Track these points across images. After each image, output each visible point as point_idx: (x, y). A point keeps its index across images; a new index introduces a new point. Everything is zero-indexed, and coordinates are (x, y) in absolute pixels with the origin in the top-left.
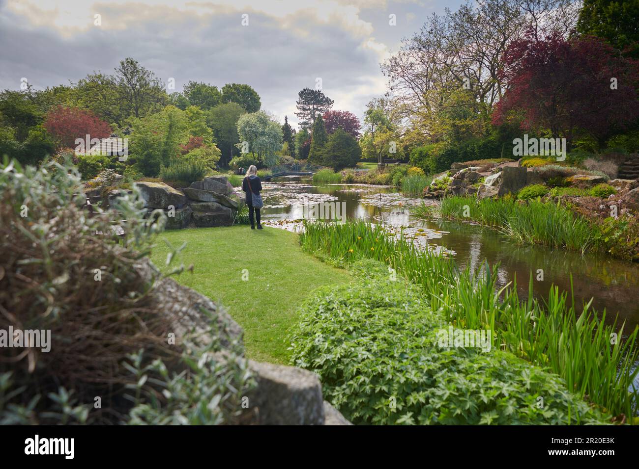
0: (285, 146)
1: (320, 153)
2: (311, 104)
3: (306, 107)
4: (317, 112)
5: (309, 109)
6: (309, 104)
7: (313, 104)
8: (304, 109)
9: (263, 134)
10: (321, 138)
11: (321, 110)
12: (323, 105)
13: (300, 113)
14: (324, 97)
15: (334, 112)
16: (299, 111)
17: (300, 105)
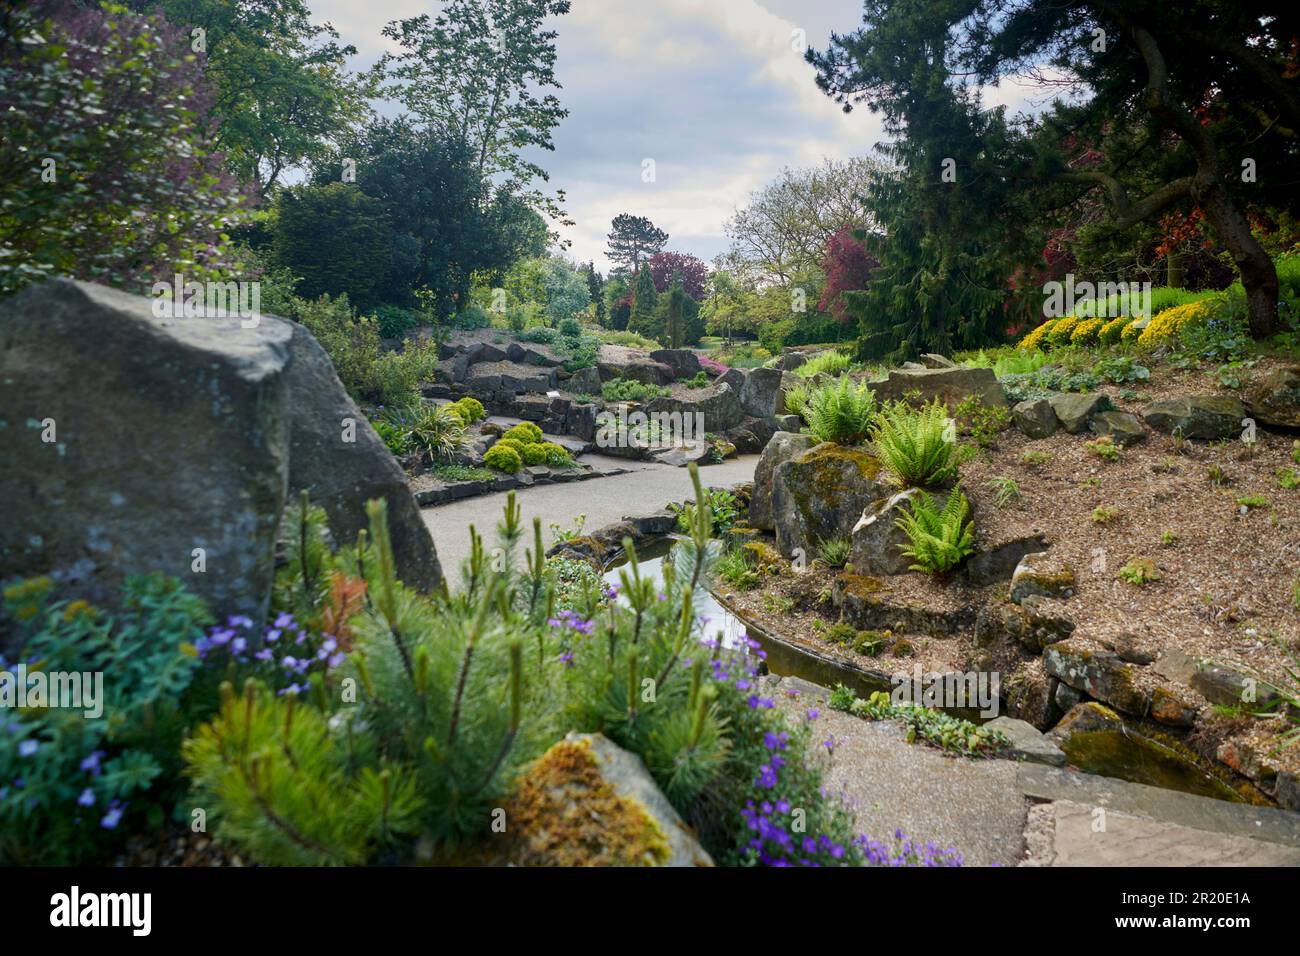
0: (592, 309)
1: (645, 322)
2: (631, 239)
3: (623, 243)
4: (642, 252)
5: (628, 248)
6: (628, 239)
7: (635, 239)
8: (620, 247)
9: (561, 292)
10: (648, 299)
11: (647, 250)
12: (652, 241)
13: (614, 254)
14: (652, 229)
15: (668, 255)
16: (611, 250)
17: (613, 241)
